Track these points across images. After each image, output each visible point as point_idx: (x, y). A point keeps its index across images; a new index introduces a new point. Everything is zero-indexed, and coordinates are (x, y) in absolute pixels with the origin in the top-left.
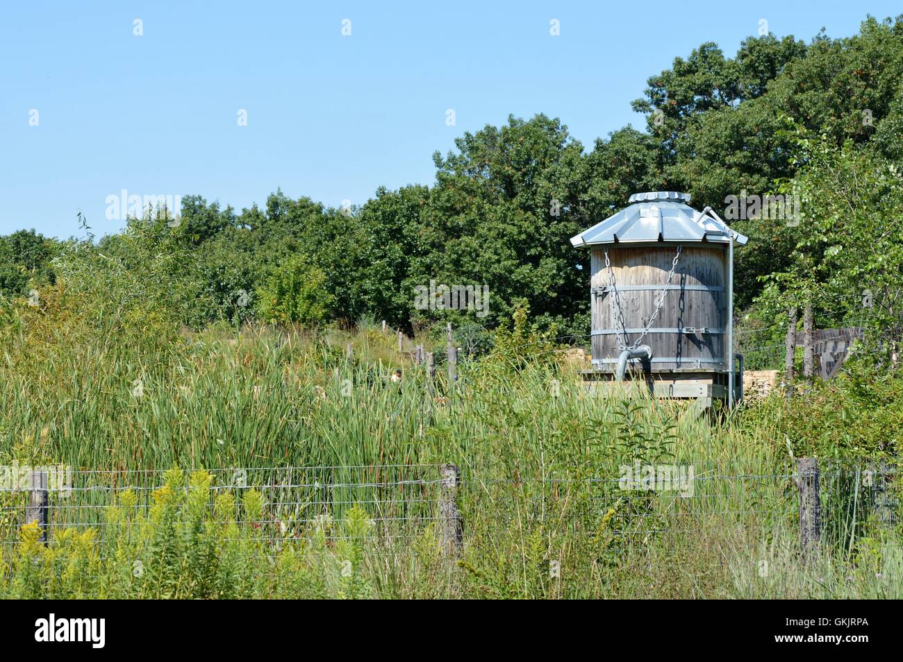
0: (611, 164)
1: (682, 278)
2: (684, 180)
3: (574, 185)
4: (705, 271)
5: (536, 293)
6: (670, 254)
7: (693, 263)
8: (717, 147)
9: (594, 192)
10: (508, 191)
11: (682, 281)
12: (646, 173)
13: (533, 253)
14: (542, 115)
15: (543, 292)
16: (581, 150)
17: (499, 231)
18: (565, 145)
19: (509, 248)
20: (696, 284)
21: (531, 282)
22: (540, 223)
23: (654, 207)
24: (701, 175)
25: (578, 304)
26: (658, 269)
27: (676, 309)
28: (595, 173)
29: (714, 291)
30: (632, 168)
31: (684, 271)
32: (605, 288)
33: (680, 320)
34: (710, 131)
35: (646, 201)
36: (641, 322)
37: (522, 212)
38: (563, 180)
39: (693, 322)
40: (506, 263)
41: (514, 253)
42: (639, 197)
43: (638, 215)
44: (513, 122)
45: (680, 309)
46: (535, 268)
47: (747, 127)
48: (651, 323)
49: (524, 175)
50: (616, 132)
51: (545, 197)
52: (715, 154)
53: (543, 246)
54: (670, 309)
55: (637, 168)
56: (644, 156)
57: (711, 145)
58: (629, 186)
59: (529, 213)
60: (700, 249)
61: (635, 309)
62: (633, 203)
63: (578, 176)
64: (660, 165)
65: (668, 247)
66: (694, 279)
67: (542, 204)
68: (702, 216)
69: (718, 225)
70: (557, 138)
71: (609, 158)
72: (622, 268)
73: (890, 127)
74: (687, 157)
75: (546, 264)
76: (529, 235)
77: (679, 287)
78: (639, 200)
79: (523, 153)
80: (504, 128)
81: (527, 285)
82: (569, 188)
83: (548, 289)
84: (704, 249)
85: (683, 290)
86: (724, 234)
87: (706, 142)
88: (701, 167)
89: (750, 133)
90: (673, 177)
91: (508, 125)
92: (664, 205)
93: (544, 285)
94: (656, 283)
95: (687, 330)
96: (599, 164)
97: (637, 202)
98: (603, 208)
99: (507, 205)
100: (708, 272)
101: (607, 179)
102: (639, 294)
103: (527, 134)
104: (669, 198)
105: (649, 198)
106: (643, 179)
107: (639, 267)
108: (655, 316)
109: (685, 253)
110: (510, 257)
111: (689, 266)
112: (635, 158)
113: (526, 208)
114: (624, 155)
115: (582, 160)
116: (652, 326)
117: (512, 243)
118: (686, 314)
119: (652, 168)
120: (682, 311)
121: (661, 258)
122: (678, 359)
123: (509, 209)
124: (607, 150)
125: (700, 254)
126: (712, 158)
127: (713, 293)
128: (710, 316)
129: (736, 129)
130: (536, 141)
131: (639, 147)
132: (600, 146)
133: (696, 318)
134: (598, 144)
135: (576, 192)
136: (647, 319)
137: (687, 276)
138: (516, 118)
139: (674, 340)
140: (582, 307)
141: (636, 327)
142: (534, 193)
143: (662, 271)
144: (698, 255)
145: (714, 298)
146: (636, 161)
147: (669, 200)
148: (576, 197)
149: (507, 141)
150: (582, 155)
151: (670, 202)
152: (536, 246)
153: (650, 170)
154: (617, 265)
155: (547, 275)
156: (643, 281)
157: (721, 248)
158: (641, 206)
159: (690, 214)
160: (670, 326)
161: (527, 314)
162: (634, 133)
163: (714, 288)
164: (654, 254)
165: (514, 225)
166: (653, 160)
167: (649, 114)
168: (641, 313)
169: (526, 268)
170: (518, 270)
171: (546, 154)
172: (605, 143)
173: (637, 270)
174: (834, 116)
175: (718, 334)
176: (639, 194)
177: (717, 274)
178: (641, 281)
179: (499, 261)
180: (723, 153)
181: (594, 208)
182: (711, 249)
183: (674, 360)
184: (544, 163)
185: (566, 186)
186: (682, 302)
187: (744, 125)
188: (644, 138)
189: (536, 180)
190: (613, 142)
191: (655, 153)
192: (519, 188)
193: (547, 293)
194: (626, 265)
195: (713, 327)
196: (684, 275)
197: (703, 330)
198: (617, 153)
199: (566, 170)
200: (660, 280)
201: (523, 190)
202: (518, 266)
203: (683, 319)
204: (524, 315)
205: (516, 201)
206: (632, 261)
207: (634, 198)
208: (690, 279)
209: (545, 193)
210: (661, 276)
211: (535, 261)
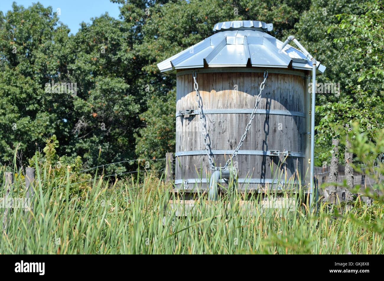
0: (93, 42)
1: (267, 103)
2: (149, 55)
3: (65, 57)
4: (288, 97)
5: (33, 139)
6: (257, 79)
7: (278, 88)
8: (175, 31)
9: (79, 63)
10: (11, 61)
11: (268, 106)
12: (120, 50)
13: (31, 109)
14: (38, 3)
15: (38, 138)
16: (69, 32)
17: (5, 91)
18: (55, 28)
19: (13, 105)
20: (280, 109)
21: (29, 130)
22: (37, 86)
23: (240, 35)
24: (163, 52)
25: (65, 148)
26: (245, 94)
27: (262, 132)
28: (79, 49)
29: (296, 116)
30: (109, 45)
31: (270, 96)
32: (192, 111)
33: (264, 142)
34: (170, 19)
35: (232, 29)
36: (227, 144)
37: (23, 77)
38: (55, 53)
39: (277, 145)
40: (10, 115)
41: (16, 108)
42: (225, 25)
43: (225, 42)
44: (16, 8)
45: (265, 132)
46: (33, 120)
47: (199, 16)
48: (239, 145)
49: (25, 48)
50: (96, 18)
51: (42, 66)
52: (174, 37)
53: (39, 102)
54: (256, 131)
55: (113, 45)
56: (118, 36)
57: (171, 29)
58: (107, 60)
59: (29, 78)
60: (284, 75)
61: (221, 132)
62: (217, 31)
63: (68, 51)
64: (130, 44)
65: (254, 73)
66: (278, 104)
67: (39, 71)
68: (285, 45)
69: (300, 54)
70: (50, 22)
71: (91, 37)
72: (210, 92)
73: (312, 17)
74: (151, 38)
75: (41, 117)
76: (28, 95)
77: (264, 111)
78: (225, 28)
79: (24, 32)
80: (9, 12)
81: (26, 133)
82: (61, 59)
83: (43, 136)
84: (288, 76)
85: (268, 115)
86: (306, 62)
87: (168, 26)
88: (164, 46)
89: (200, 21)
90: (140, 53)
91: (12, 10)
92: (249, 33)
93: (40, 133)
94: (242, 107)
95: (272, 152)
96: (83, 42)
97: (223, 30)
98: (86, 75)
99: (11, 71)
100: (291, 98)
101: (89, 53)
102: (226, 117)
103: (27, 17)
104: (253, 27)
105: (235, 27)
106: (117, 54)
107: (226, 91)
108: (243, 138)
109: (271, 79)
110: (13, 111)
111: (274, 91)
112: (111, 38)
113: (26, 74)
114: (103, 35)
115: (70, 38)
116: (242, 148)
117: (16, 101)
118: (270, 136)
119: (124, 46)
120: (267, 134)
121: (248, 82)
122: (263, 180)
123: (13, 74)
124: (89, 31)
125: (284, 80)
126: (172, 39)
127: (295, 117)
128: (292, 140)
129: (191, 17)
130: (34, 23)
131: (115, 29)
132: (84, 28)
133: (280, 141)
134: (83, 27)
135: (65, 62)
136: (233, 141)
137: (273, 101)
138: (18, 5)
139: (259, 161)
140: (69, 151)
141: (223, 149)
142: (32, 63)
143: (249, 96)
144: (282, 81)
145: (296, 123)
146: (112, 40)
147: (253, 28)
148: (65, 67)
149: (11, 22)
150: (69, 35)
151: (254, 30)
152: (34, 104)
153: (123, 48)
154: (204, 89)
155: (42, 125)
156: (230, 104)
157: (302, 75)
158: (226, 33)
159: (273, 42)
160: (256, 148)
161: (55, 148)
162: (110, 19)
163: (296, 114)
164: (242, 79)
165: (17, 86)
166: (125, 39)
167: (121, 5)
168: (227, 135)
169: (26, 120)
170: (19, 121)
171: (42, 33)
172: (88, 26)
173: (224, 94)
174: (266, 9)
175: (299, 158)
176: (224, 23)
177: (299, 100)
178: (229, 105)
179: (4, 114)
180: (180, 35)
181: (79, 75)
182: (294, 76)
183: (258, 181)
184: (40, 40)
185: (58, 58)
186: (266, 126)
187: (196, 14)
188: (117, 23)
189: (34, 52)
190: (93, 25)
191: (126, 35)
192: (20, 58)
193: (41, 140)
194: (214, 89)
195: (295, 151)
196: (269, 100)
197: (286, 153)
198: (97, 33)
199: (58, 45)
200: (246, 104)
201: (23, 60)
202: (19, 118)
203: (267, 142)
204: (53, 149)
205: (18, 68)
206: (220, 85)
207: (220, 26)
208: (274, 103)
209: (41, 63)
210: (247, 101)
211: (33, 114)
